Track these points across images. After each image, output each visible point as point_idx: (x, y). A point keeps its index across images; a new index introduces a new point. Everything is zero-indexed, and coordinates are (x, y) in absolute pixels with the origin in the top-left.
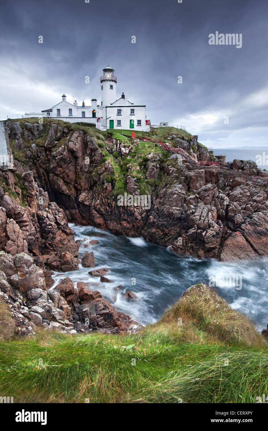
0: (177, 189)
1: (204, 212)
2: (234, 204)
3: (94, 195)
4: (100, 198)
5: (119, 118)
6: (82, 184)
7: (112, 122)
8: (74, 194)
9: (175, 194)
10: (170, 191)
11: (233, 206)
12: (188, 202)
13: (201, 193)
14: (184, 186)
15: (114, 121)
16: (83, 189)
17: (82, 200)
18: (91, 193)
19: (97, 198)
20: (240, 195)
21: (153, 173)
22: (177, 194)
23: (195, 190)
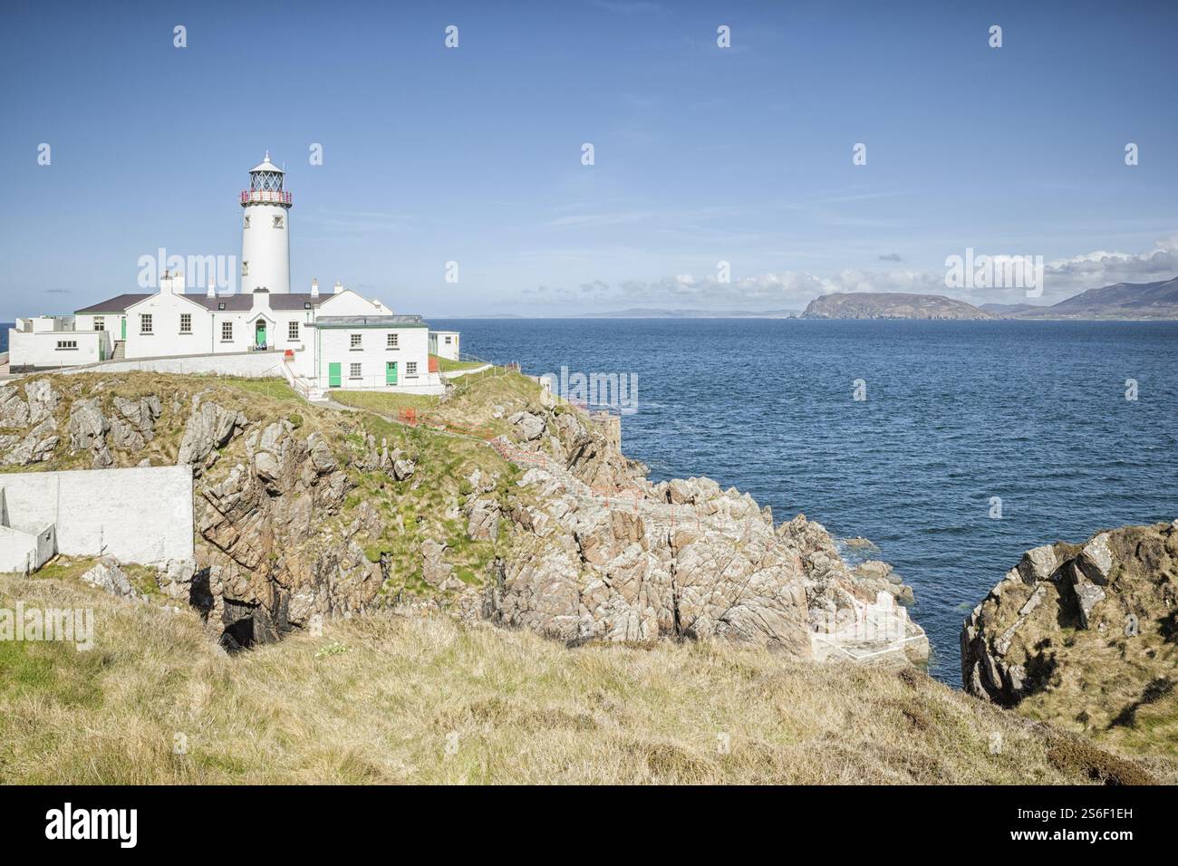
0: (558, 567)
1: (631, 623)
2: (690, 593)
3: (334, 599)
4: (352, 606)
5: (356, 357)
6: (294, 569)
7: (335, 368)
8: (266, 601)
9: (553, 581)
10: (541, 573)
11: (688, 599)
12: (589, 598)
13: (616, 573)
14: (571, 557)
15: (342, 365)
16: (297, 583)
17: (299, 616)
18: (322, 592)
19: (343, 607)
20: (698, 570)
21: (485, 525)
22: (559, 581)
23: (598, 565)
